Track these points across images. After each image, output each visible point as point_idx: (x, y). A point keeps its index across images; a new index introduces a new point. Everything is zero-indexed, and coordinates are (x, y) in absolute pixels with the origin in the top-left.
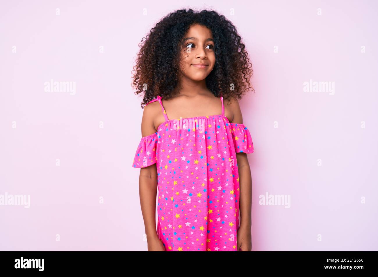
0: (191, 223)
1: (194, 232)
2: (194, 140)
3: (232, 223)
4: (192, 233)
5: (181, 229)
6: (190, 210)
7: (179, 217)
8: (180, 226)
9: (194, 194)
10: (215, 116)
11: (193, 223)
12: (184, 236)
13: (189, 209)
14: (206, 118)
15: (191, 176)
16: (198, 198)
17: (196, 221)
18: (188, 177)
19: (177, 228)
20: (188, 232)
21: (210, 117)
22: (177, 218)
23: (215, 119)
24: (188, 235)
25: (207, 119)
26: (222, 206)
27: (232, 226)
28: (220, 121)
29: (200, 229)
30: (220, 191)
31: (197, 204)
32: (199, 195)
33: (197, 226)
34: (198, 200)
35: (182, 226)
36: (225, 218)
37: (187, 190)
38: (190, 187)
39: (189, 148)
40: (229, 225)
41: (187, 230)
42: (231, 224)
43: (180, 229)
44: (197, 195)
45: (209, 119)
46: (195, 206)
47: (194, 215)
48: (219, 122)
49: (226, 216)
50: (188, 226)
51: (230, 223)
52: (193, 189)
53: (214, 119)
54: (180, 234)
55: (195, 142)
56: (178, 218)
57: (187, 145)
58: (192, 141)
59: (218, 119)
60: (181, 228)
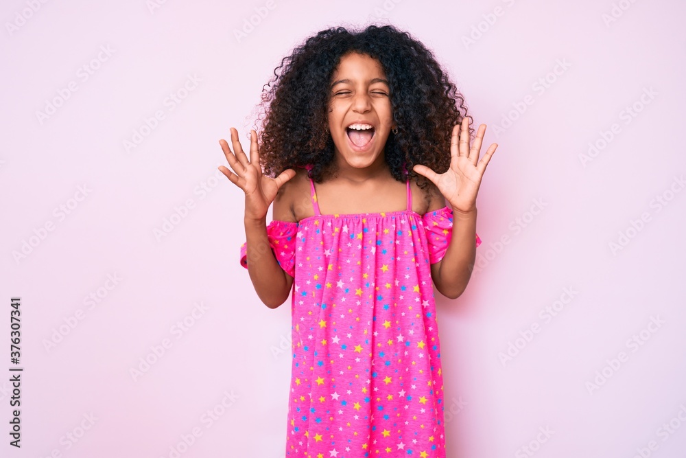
0: (341, 395)
1: (345, 410)
2: (360, 254)
3: (424, 397)
4: (341, 412)
5: (323, 404)
6: (342, 373)
7: (323, 383)
8: (322, 399)
9: (350, 346)
10: (395, 213)
11: (344, 397)
12: (327, 416)
13: (339, 370)
14: (381, 216)
15: (347, 315)
16: (356, 355)
17: (349, 392)
18: (342, 316)
19: (317, 402)
20: (335, 410)
21: (387, 214)
22: (319, 384)
23: (395, 217)
24: (333, 415)
25: (383, 219)
26: (407, 369)
27: (424, 403)
28: (403, 222)
29: (355, 407)
30: (401, 343)
31: (354, 364)
32: (358, 349)
33: (350, 401)
34: (356, 357)
35: (325, 399)
36: (413, 389)
37: (338, 337)
38: (344, 334)
39: (350, 268)
40: (420, 401)
41: (332, 406)
42: (423, 400)
43: (321, 404)
44: (355, 349)
45: (385, 219)
46: (349, 367)
47: (347, 381)
48: (401, 224)
49: (414, 387)
50: (335, 399)
51: (420, 398)
52: (348, 338)
53: (394, 220)
54: (322, 412)
55: (360, 259)
56: (321, 384)
57: (348, 261)
58: (356, 256)
59: (400, 219)
60: (323, 402)
